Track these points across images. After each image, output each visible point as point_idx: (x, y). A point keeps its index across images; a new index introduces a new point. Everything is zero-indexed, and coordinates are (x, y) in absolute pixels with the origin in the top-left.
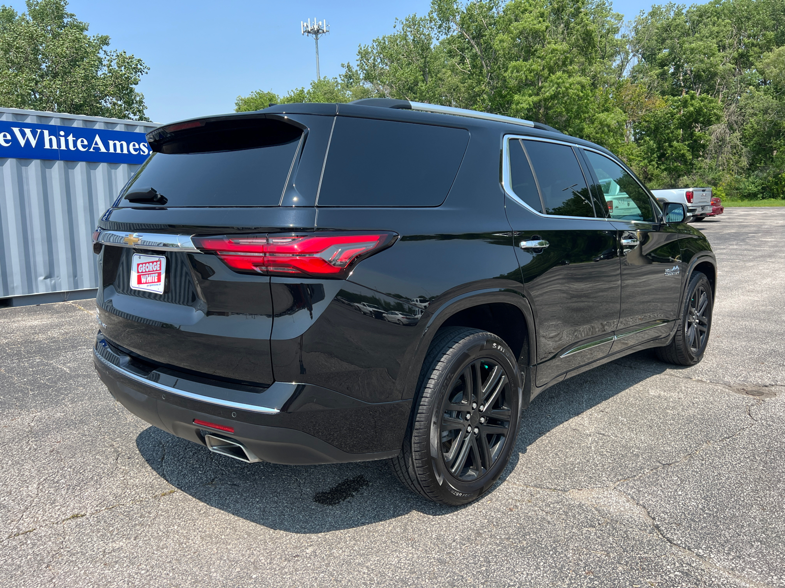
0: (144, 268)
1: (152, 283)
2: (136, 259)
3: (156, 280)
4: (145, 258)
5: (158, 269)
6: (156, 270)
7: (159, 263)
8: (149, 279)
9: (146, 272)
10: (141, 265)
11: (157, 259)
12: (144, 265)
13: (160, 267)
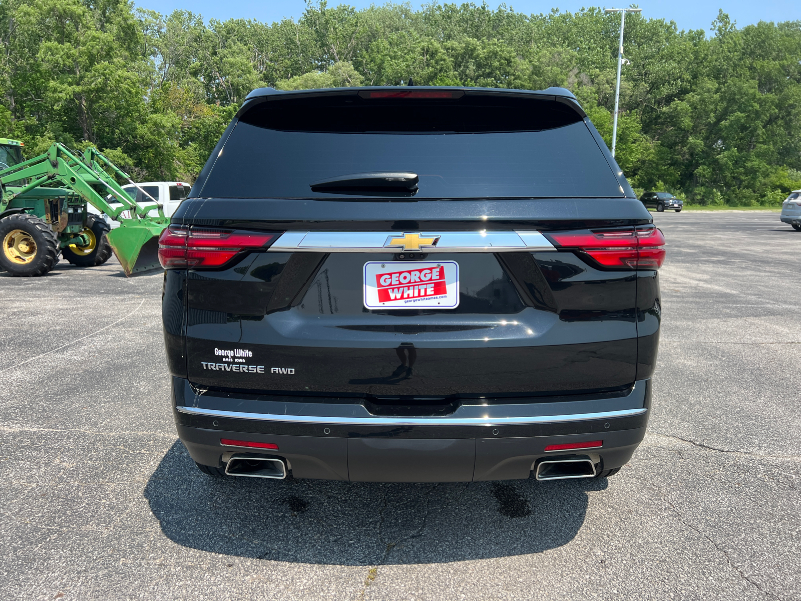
4: (406, 266)
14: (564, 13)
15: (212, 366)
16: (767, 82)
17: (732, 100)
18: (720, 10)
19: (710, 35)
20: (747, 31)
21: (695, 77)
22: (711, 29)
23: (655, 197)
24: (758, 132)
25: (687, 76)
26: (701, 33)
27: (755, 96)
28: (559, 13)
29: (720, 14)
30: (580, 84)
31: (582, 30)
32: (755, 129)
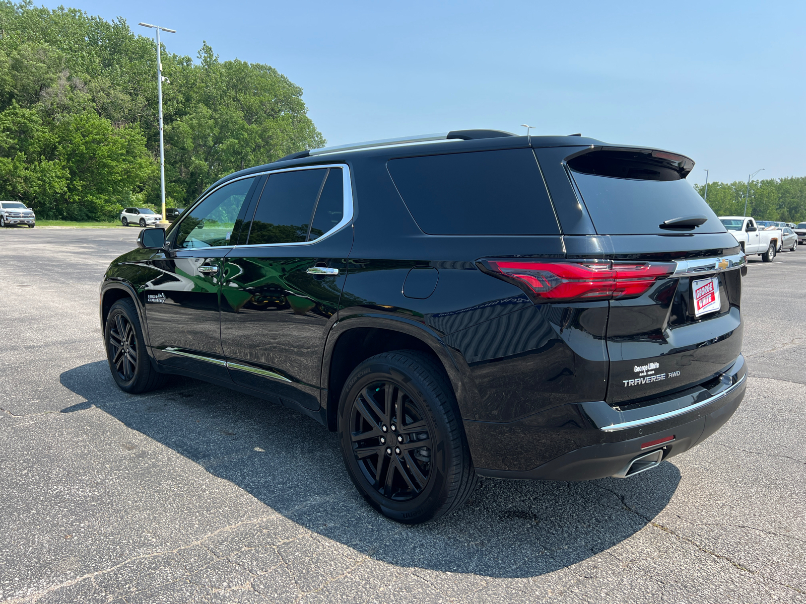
0: (700, 292)
1: (707, 304)
2: (695, 286)
3: (710, 300)
4: (701, 283)
5: (711, 289)
6: (710, 291)
7: (711, 284)
8: (705, 302)
9: (702, 296)
10: (698, 291)
11: (710, 281)
12: (700, 290)
13: (713, 288)
14: (40, 7)
15: (632, 382)
16: (250, 114)
17: (224, 127)
18: (204, 42)
19: (197, 63)
20: (228, 66)
21: (188, 99)
22: (198, 57)
23: (177, 213)
24: (249, 157)
25: (180, 97)
26: (189, 60)
27: (244, 126)
28: (33, 5)
29: (205, 45)
30: (73, 88)
31: (63, 30)
32: (247, 155)
